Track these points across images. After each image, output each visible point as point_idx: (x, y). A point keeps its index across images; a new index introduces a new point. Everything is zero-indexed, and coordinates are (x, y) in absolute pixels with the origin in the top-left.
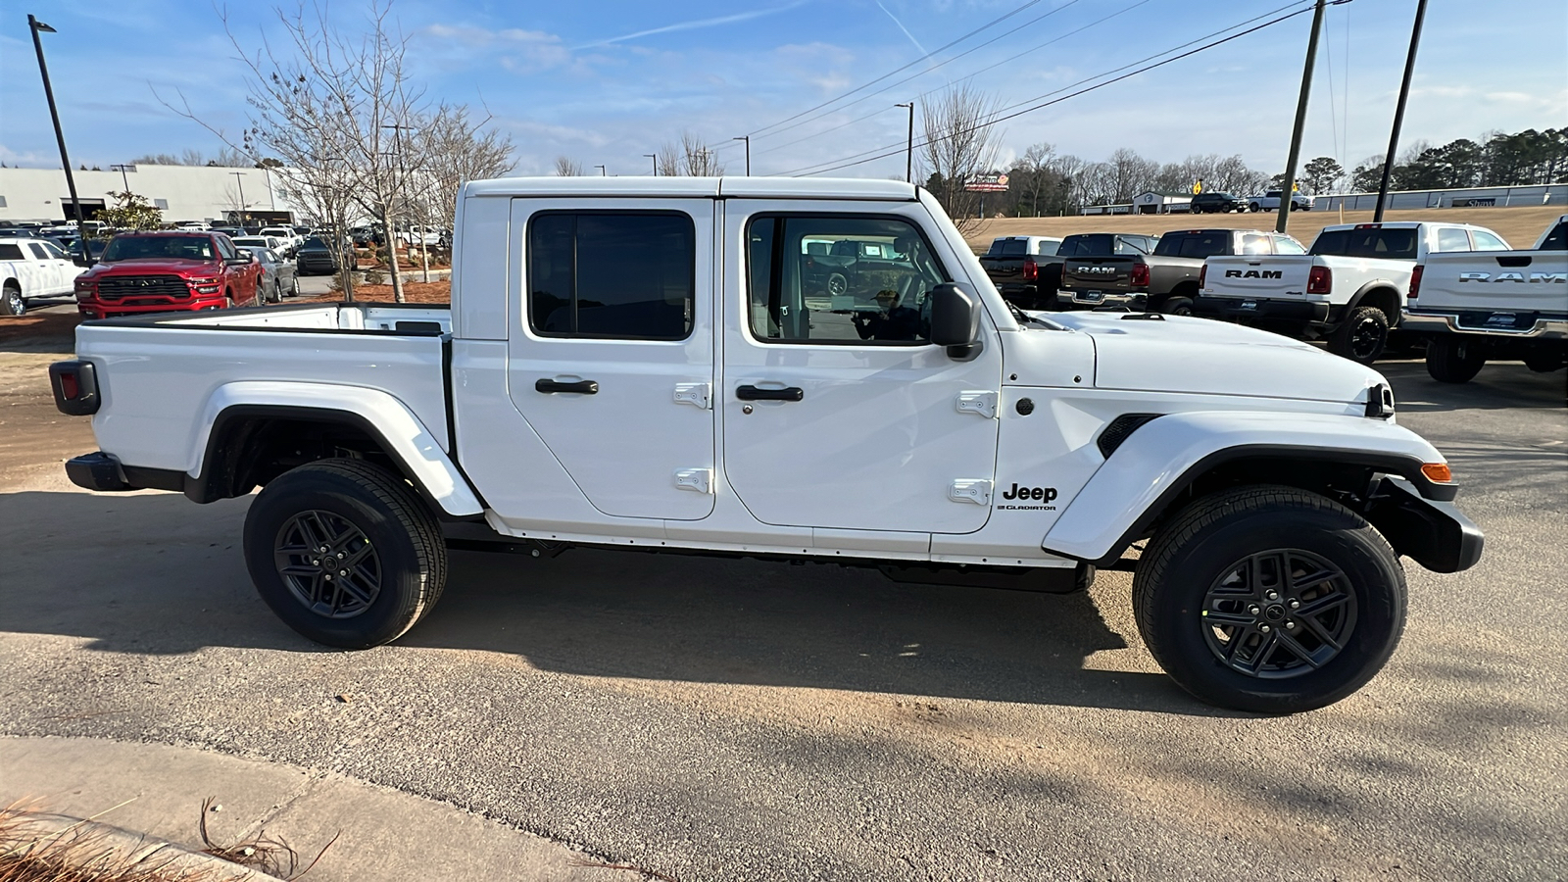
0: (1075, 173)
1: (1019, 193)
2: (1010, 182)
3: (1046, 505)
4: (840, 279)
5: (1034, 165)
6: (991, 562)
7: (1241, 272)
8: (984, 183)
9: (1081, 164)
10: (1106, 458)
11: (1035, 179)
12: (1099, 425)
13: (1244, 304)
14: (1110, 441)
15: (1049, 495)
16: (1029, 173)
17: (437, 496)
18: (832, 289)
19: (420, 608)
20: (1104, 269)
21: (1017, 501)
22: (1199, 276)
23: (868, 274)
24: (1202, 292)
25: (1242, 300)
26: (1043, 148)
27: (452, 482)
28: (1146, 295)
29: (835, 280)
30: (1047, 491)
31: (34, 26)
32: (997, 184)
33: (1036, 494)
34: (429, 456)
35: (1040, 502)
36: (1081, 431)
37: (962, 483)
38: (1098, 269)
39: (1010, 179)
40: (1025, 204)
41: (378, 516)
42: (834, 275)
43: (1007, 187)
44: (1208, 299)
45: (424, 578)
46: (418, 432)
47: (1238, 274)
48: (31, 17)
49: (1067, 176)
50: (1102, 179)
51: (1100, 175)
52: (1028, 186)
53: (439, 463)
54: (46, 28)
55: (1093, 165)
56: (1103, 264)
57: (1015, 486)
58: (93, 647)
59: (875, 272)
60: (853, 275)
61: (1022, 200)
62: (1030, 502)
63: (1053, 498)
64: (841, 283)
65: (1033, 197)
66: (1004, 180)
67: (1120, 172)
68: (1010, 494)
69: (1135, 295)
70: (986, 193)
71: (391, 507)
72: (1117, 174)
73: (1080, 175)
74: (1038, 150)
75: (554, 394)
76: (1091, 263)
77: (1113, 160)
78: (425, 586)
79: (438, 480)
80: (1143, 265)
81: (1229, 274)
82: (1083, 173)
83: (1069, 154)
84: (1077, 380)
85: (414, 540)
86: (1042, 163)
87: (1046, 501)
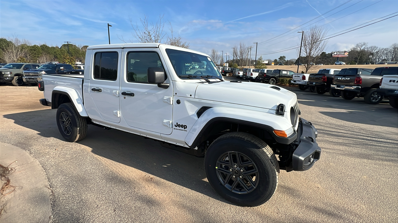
0: (375, 51)
1: (353, 58)
2: (348, 55)
3: (184, 130)
4: (273, 80)
5: (359, 49)
6: (178, 144)
7: (395, 81)
8: (339, 55)
9: (379, 48)
10: (198, 118)
11: (359, 53)
12: (197, 109)
13: (395, 92)
14: (199, 114)
15: (185, 127)
16: (357, 52)
17: (79, 112)
18: (271, 82)
19: (78, 136)
20: (346, 78)
21: (178, 128)
22: (380, 81)
23: (281, 78)
24: (380, 87)
25: (395, 90)
26: (363, 44)
27: (82, 109)
28: (360, 87)
29: (272, 80)
30: (185, 126)
31: (109, 25)
32: (344, 55)
33: (182, 126)
34: (79, 103)
35: (183, 129)
36: (192, 110)
37: (165, 121)
38: (344, 78)
39: (349, 54)
40: (354, 61)
41: (71, 115)
42: (272, 79)
43: (348, 56)
44: (382, 89)
45: (78, 129)
46: (78, 98)
47: (394, 81)
48: (108, 24)
49: (372, 52)
50: (386, 53)
51: (385, 52)
52: (356, 55)
53: (80, 105)
54: (111, 26)
55: (383, 49)
56: (346, 77)
57: (177, 123)
58: (38, 134)
59: (283, 78)
60: (278, 79)
61: (354, 60)
62: (181, 128)
63: (186, 128)
64: (274, 81)
65: (358, 59)
66: (346, 54)
67: (394, 51)
68: (176, 125)
69: (356, 87)
70: (340, 58)
71: (73, 113)
72: (393, 52)
73: (377, 52)
74: (361, 45)
75: (96, 91)
76: (342, 77)
77: (391, 47)
78: (79, 131)
79: (80, 108)
80: (360, 78)
81: (390, 81)
82: (378, 51)
83: (373, 45)
84: (191, 95)
85: (77, 120)
86: (362, 48)
87: (184, 129)
